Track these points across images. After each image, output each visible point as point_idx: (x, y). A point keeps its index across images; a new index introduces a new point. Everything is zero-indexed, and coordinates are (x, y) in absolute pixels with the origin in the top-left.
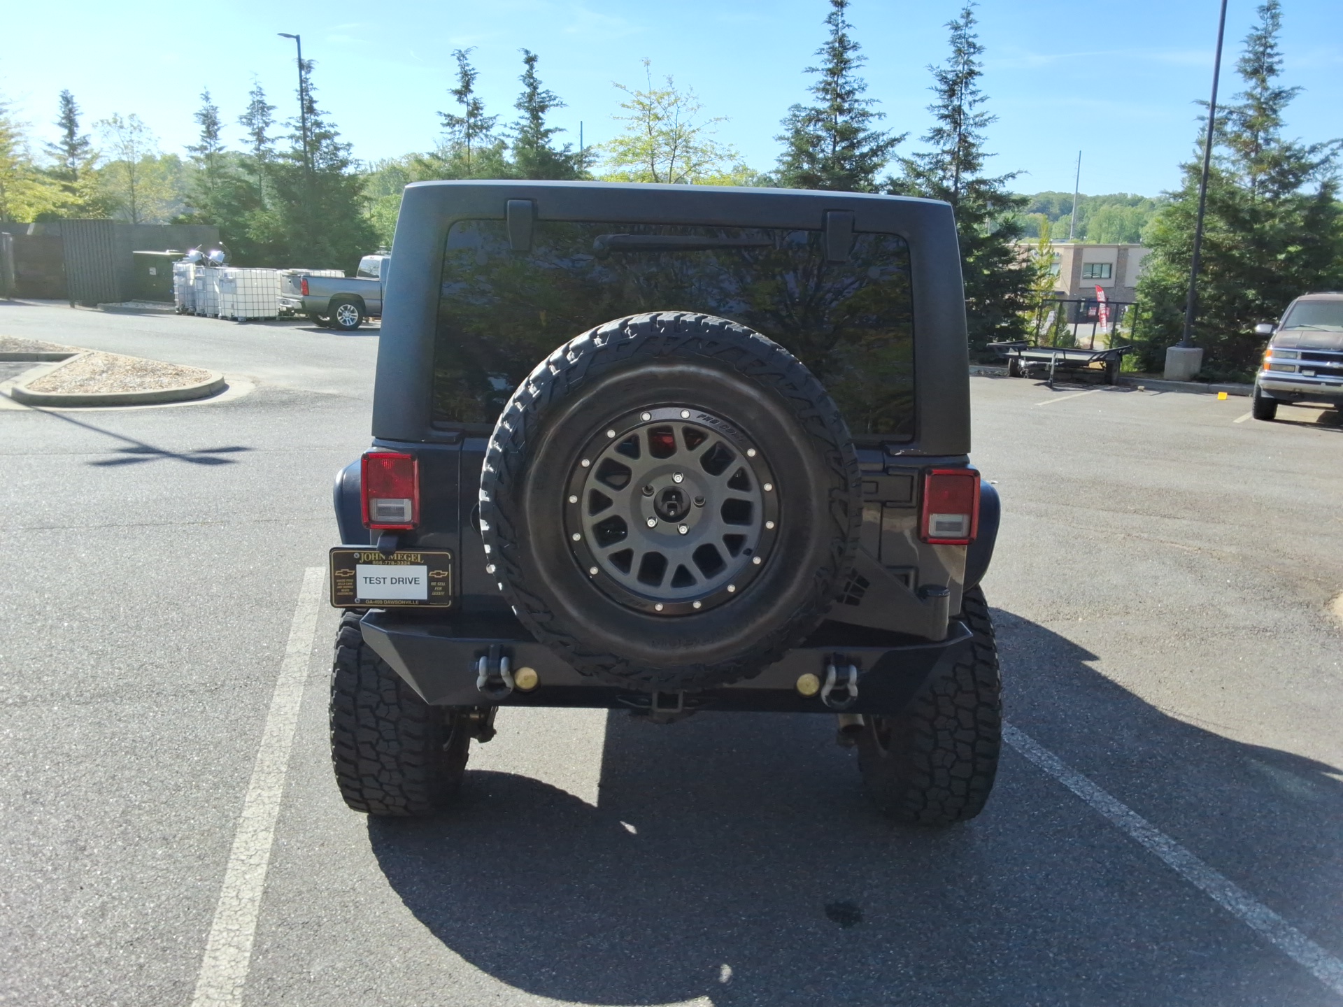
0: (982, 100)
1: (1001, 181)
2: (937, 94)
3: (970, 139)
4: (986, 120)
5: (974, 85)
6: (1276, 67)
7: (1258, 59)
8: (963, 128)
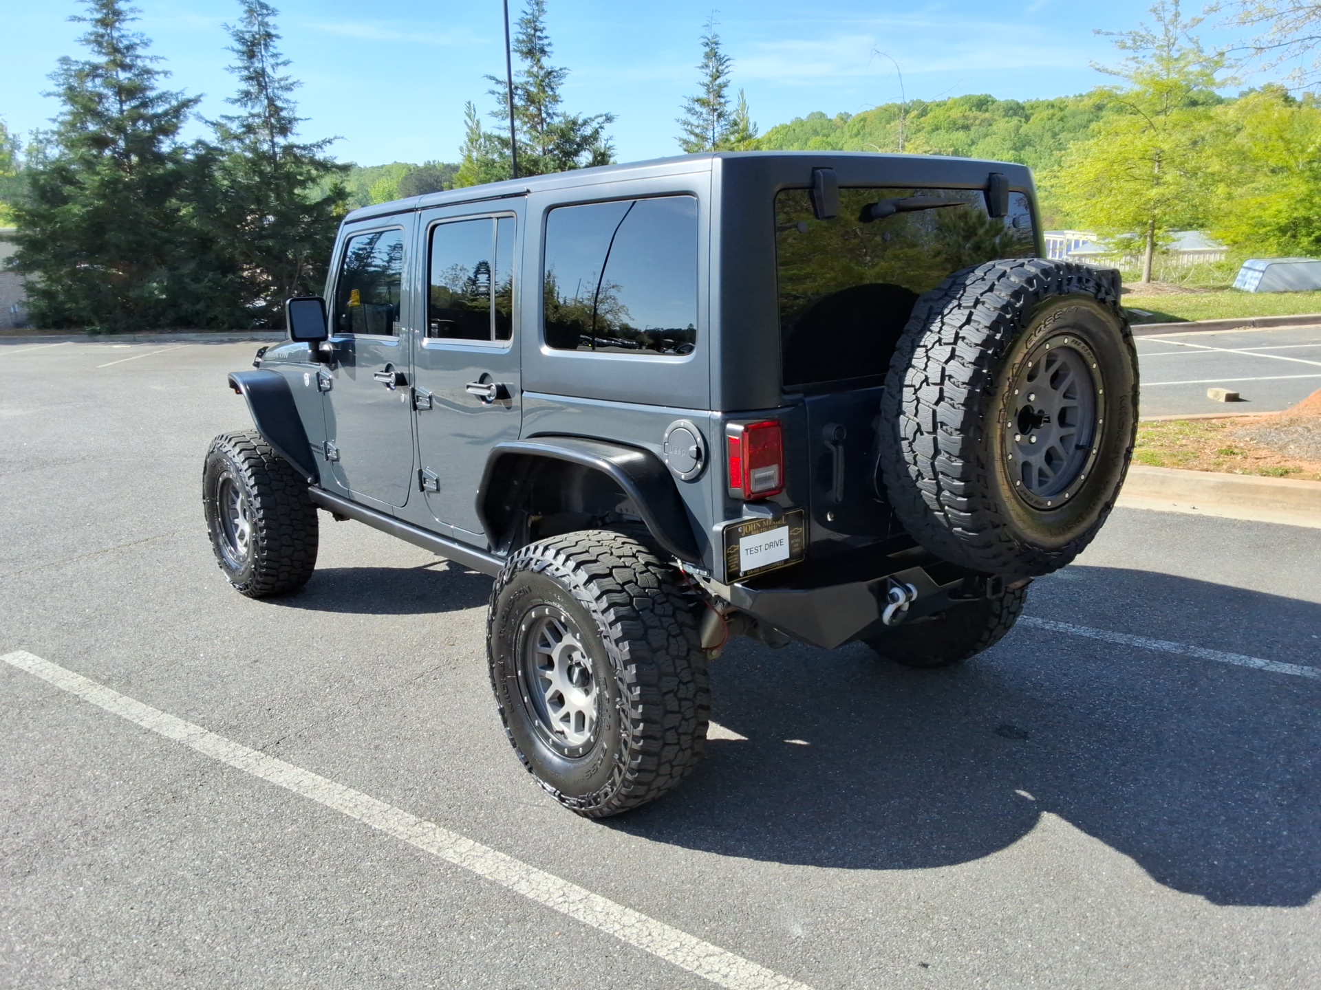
0: (285, 63)
1: (319, 146)
2: (235, 55)
3: (279, 103)
4: (292, 84)
5: (275, 47)
6: (546, 49)
7: (531, 41)
8: (269, 91)
